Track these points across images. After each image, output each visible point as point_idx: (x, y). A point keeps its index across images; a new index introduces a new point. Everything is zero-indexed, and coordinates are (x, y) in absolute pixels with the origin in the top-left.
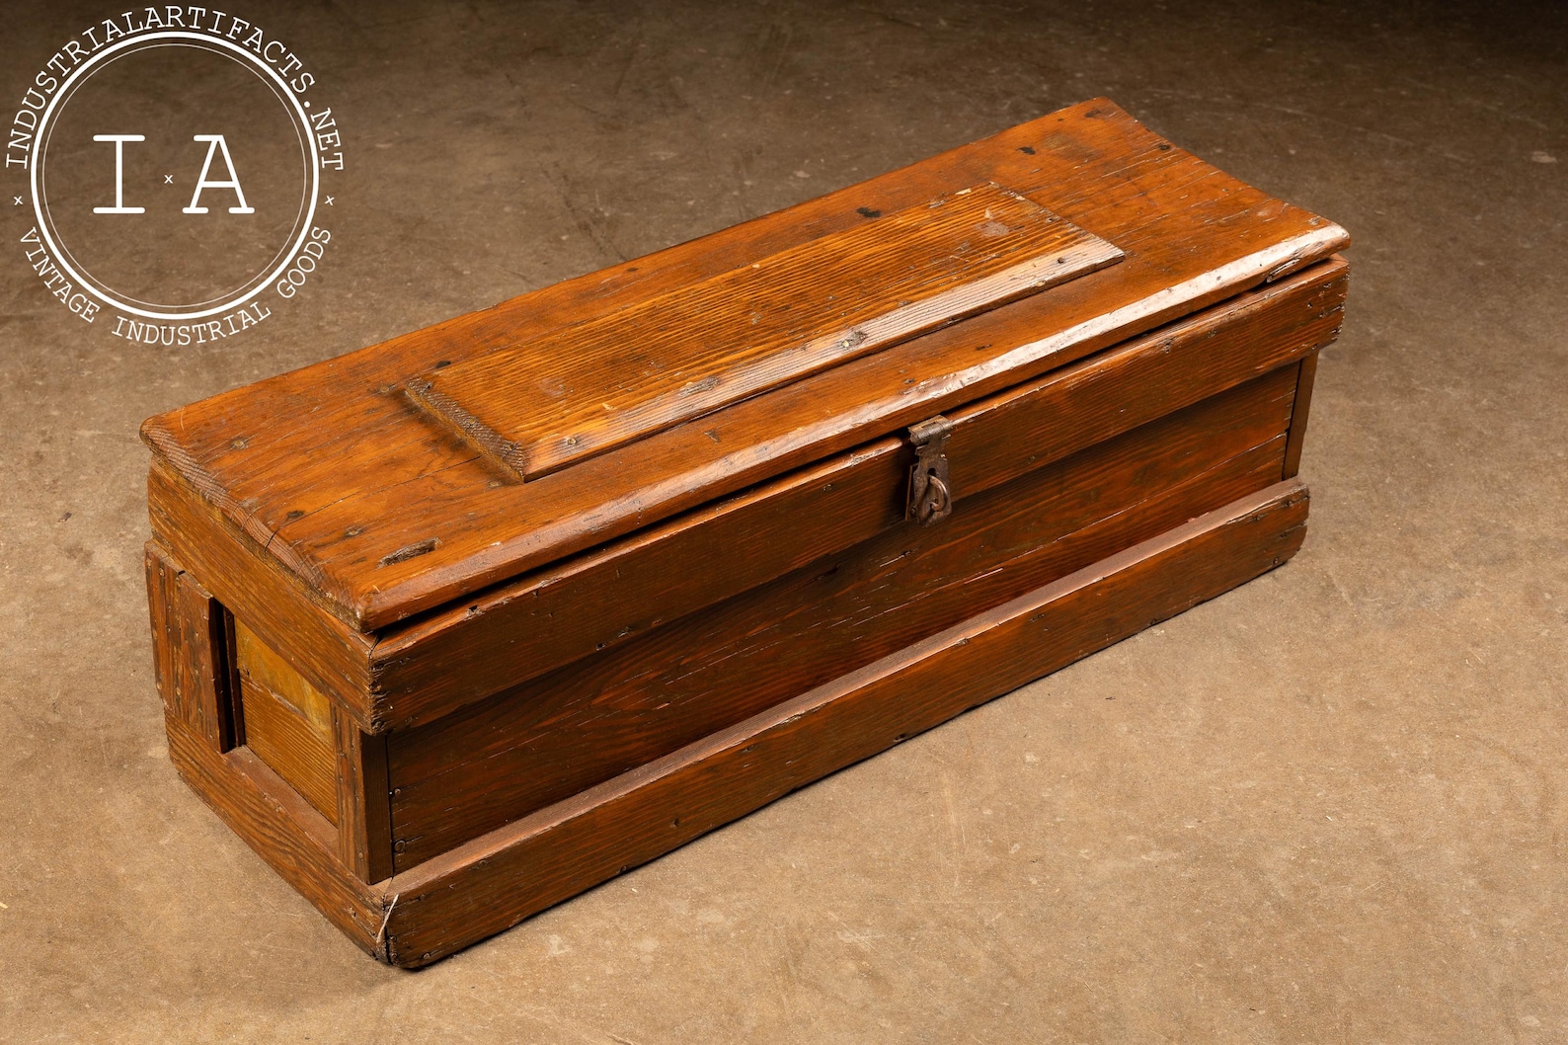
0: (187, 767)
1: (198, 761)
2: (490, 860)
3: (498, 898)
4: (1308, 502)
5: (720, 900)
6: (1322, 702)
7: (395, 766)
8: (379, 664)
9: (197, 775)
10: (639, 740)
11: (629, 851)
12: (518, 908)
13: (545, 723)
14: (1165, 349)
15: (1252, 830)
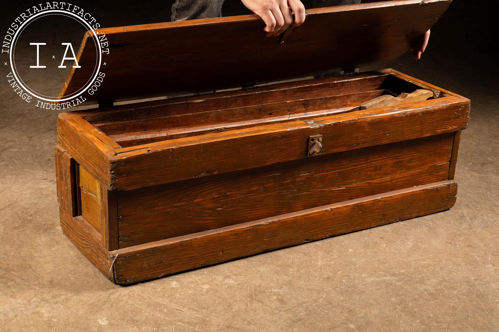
0: (65, 227)
1: (67, 223)
2: (153, 249)
3: (155, 264)
4: (457, 188)
5: (234, 277)
6: (455, 244)
7: (120, 207)
8: (113, 163)
9: (66, 228)
10: (210, 220)
11: (204, 258)
12: (163, 270)
13: (176, 205)
14: (403, 115)
15: (424, 274)
